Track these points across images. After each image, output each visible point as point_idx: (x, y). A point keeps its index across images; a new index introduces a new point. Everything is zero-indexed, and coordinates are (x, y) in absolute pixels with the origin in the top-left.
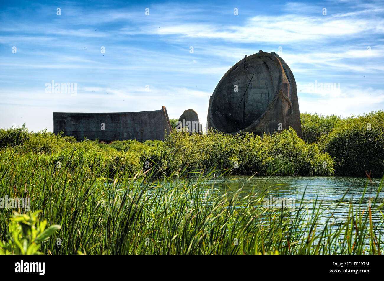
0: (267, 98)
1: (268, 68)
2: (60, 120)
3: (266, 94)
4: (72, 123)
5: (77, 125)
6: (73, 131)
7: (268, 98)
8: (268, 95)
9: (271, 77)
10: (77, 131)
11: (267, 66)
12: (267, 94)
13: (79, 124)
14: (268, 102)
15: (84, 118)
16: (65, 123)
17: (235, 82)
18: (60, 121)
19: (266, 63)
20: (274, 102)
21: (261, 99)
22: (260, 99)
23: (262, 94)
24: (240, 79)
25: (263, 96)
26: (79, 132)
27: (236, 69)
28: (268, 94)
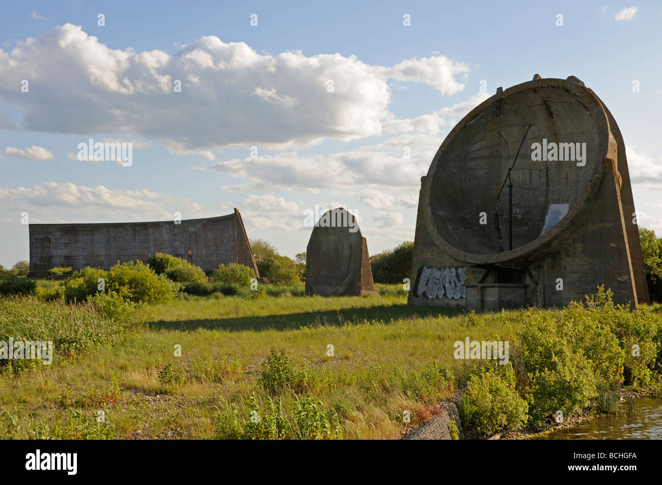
0: (544, 180)
1: (550, 114)
2: (41, 236)
3: (541, 170)
4: (63, 241)
5: (72, 245)
6: (64, 255)
7: (547, 179)
8: (547, 173)
9: (555, 133)
10: (72, 256)
11: (548, 107)
12: (545, 170)
13: (75, 243)
14: (548, 186)
15: (85, 233)
16: (50, 242)
17: (473, 145)
18: (41, 239)
19: (548, 103)
20: (596, 183)
21: (530, 181)
22: (528, 179)
23: (533, 172)
24: (483, 140)
25: (535, 174)
26: (75, 258)
27: (478, 118)
28: (547, 169)
